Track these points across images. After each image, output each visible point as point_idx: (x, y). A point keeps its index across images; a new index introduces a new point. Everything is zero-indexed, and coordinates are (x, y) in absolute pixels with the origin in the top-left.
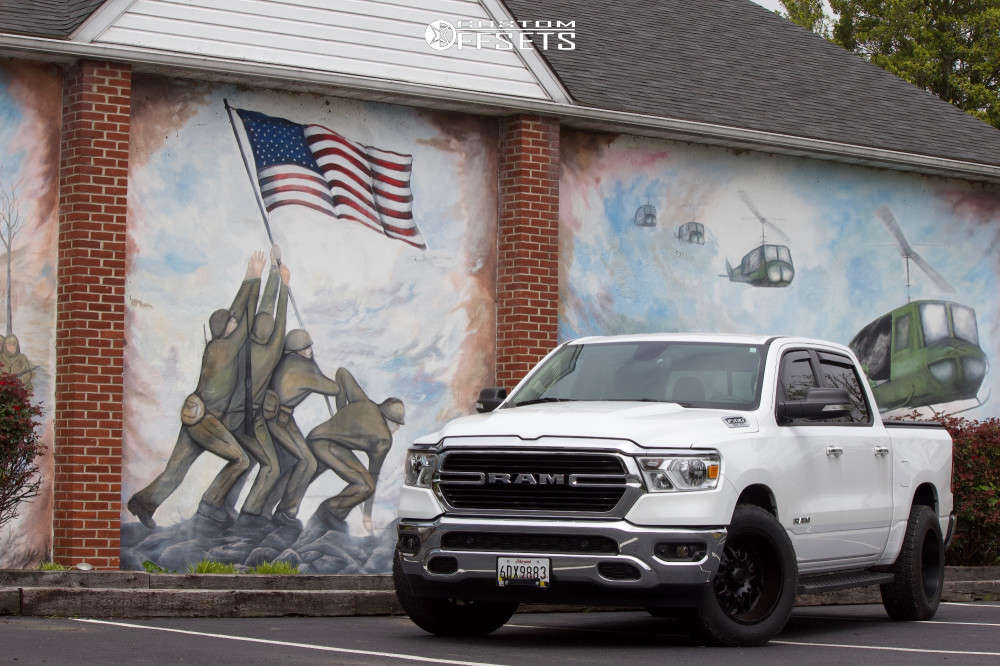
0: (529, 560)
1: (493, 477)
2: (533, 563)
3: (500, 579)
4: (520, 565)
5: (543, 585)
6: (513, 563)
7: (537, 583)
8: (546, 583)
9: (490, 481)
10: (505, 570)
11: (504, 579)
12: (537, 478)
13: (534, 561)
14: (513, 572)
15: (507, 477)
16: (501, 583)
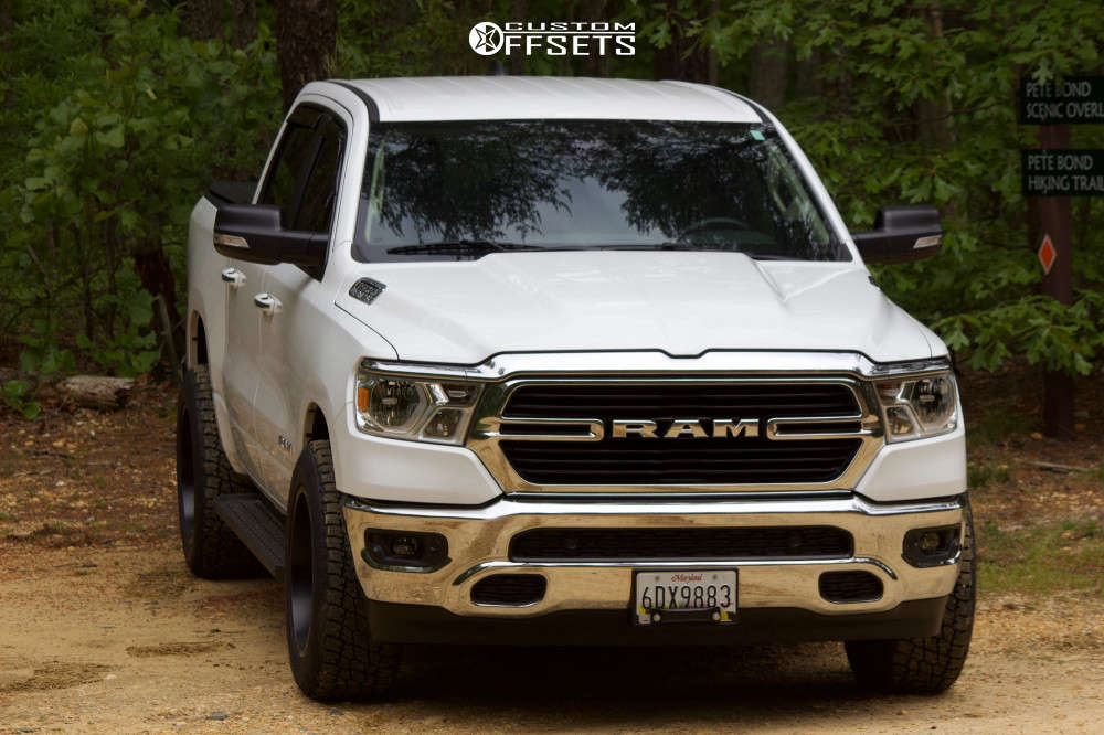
0: (697, 574)
1: (621, 427)
2: (706, 580)
3: (640, 611)
4: (681, 585)
5: (725, 619)
6: (667, 580)
7: (716, 616)
8: (730, 615)
9: (614, 435)
10: (651, 594)
11: (651, 611)
12: (708, 427)
13: (707, 576)
14: (668, 598)
15: (648, 429)
16: (643, 618)
